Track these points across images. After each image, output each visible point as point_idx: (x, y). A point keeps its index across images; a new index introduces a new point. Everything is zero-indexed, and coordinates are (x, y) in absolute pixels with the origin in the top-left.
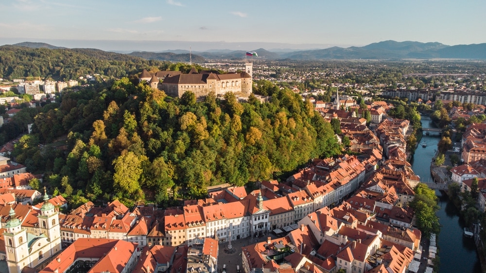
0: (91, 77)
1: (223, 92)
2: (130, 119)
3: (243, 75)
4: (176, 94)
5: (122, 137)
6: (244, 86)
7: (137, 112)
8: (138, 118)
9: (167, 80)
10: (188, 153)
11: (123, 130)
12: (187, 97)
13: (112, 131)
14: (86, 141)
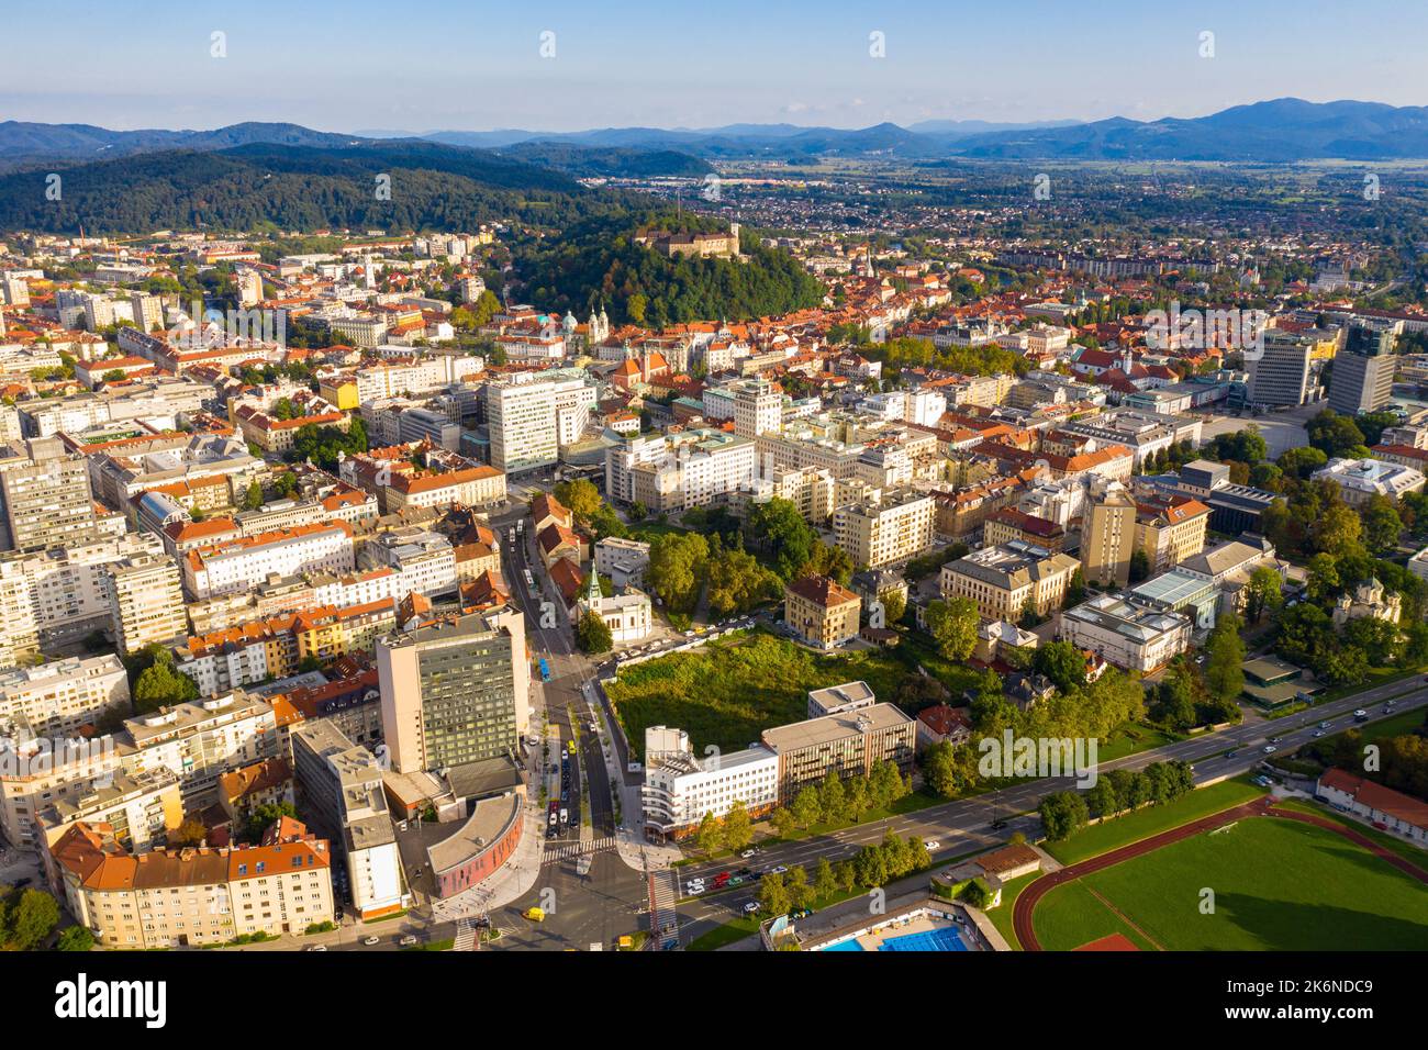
0: (500, 226)
1: (708, 251)
2: (633, 273)
3: (730, 235)
4: (667, 253)
5: (628, 285)
6: (730, 246)
7: (637, 266)
8: (638, 272)
9: (660, 241)
10: (678, 296)
11: (628, 281)
12: (678, 254)
13: (620, 283)
14: (599, 290)
